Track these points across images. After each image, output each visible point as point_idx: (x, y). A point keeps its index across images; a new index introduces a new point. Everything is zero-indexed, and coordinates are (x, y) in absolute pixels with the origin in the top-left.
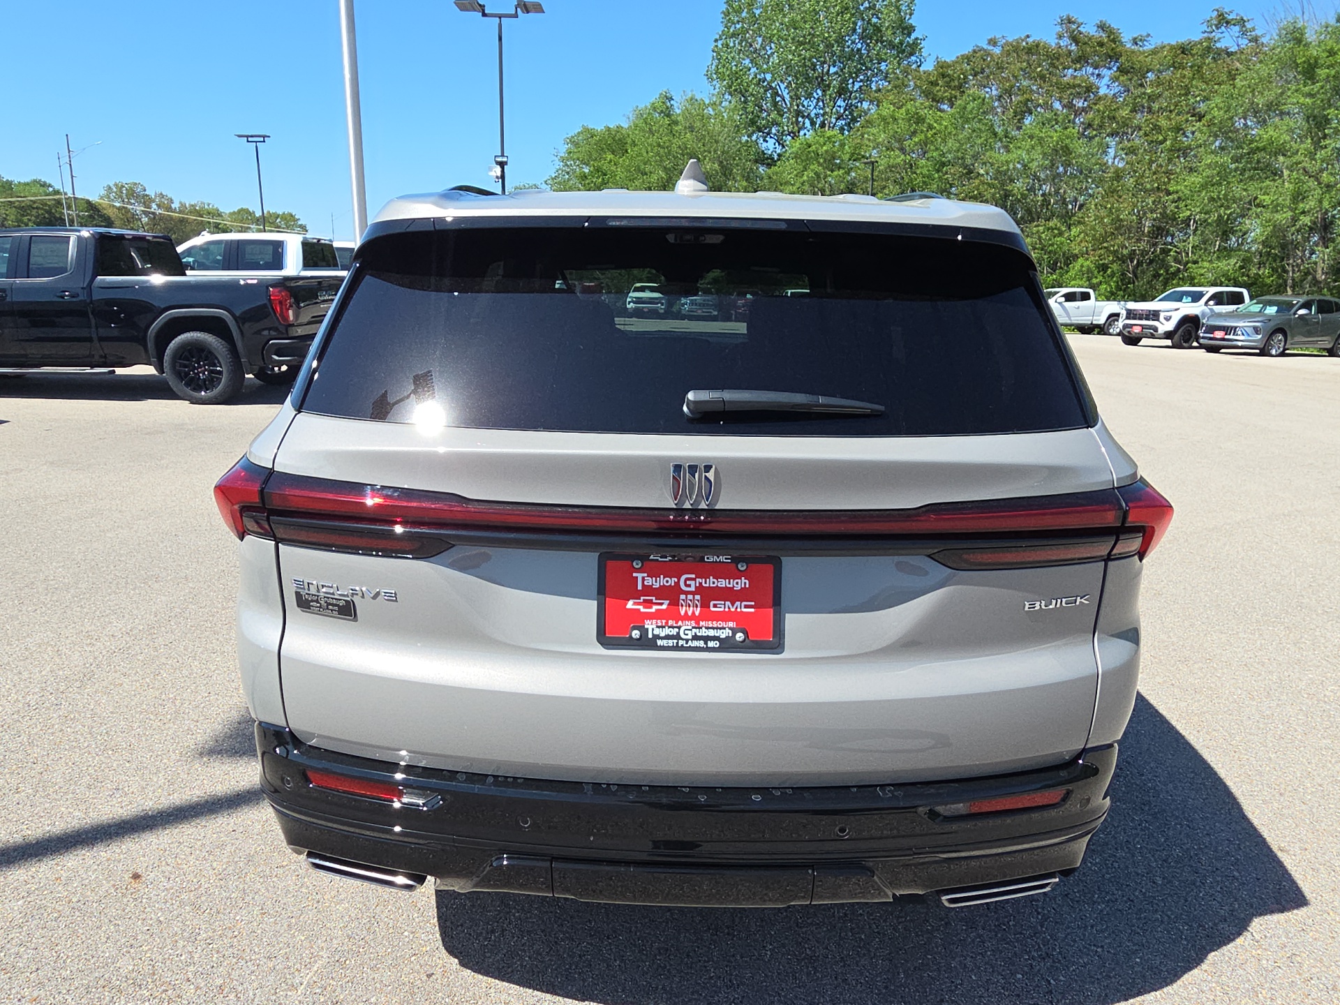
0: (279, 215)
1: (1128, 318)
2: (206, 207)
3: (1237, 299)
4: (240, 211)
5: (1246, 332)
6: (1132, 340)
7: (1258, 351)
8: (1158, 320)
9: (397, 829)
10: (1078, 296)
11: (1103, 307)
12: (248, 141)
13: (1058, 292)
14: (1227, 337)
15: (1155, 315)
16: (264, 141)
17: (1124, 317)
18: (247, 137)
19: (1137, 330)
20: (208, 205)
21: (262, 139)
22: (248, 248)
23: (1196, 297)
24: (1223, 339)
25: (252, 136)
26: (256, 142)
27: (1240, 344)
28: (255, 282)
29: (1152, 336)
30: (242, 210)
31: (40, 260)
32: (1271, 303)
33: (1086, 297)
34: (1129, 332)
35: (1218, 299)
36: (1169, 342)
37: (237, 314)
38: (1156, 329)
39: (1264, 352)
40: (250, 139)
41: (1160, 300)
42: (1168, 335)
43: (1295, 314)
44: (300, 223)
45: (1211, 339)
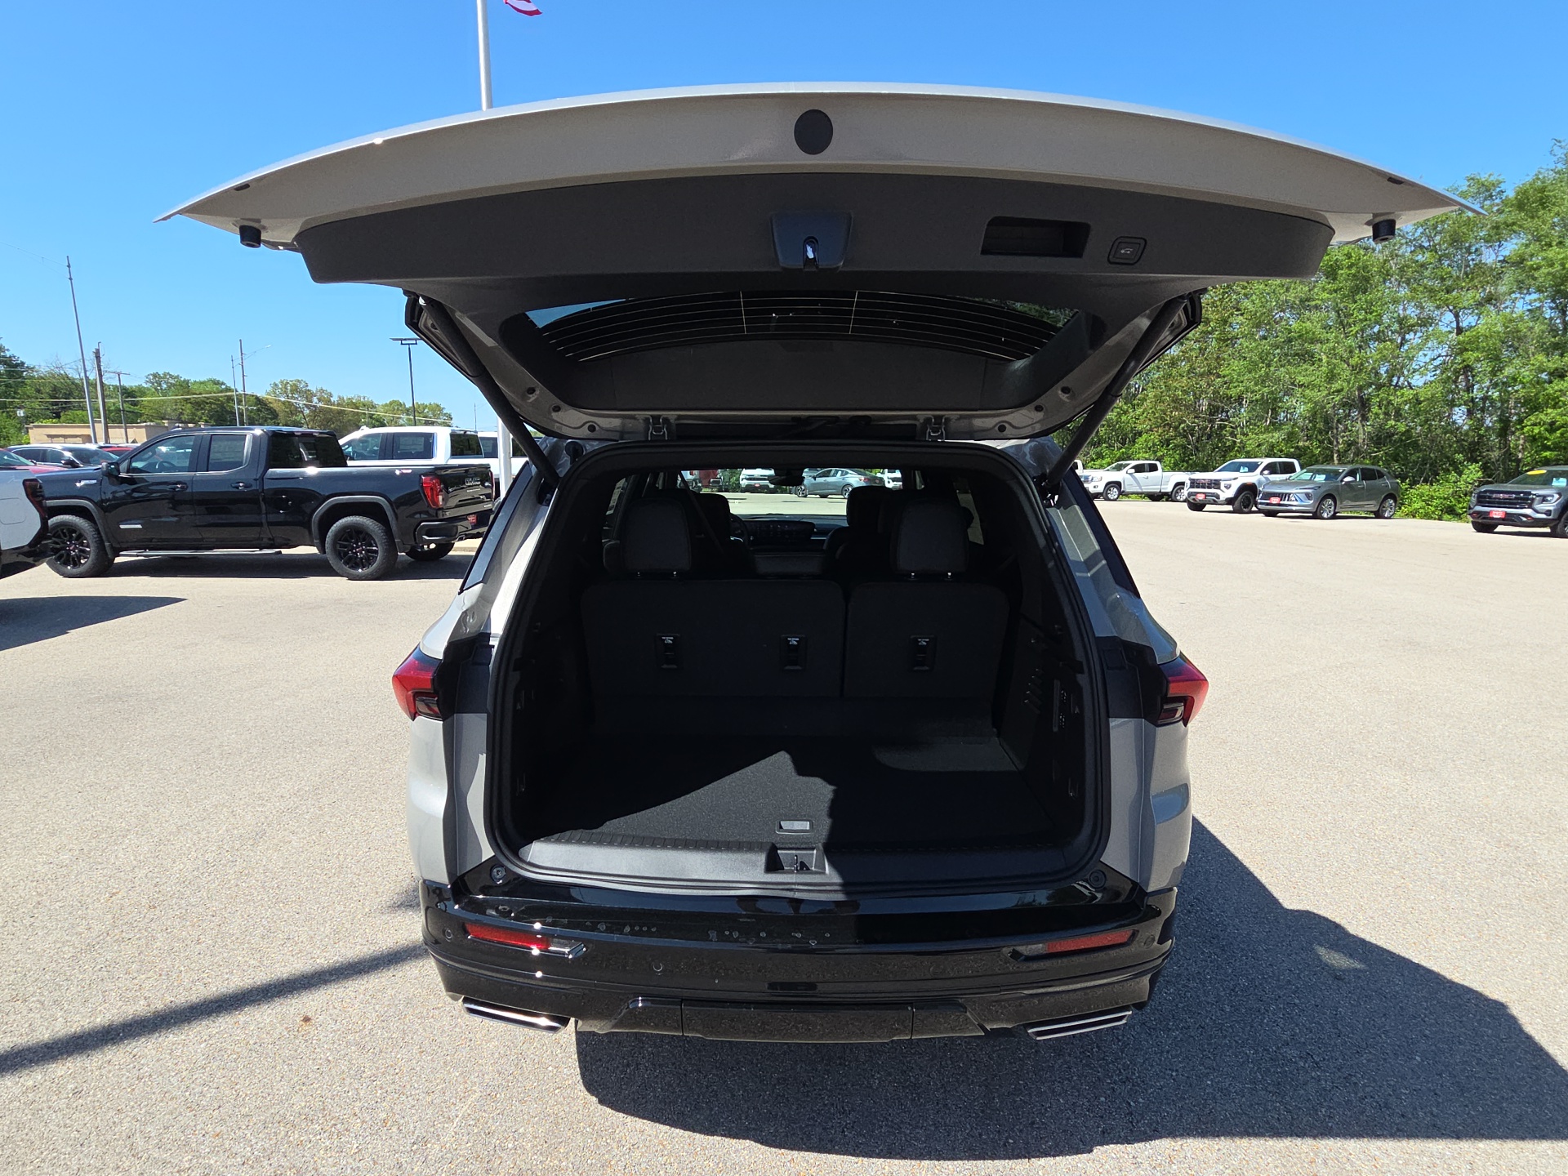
0: (426, 406)
1: (1192, 487)
2: (362, 400)
3: (1288, 468)
4: (391, 403)
5: (1298, 498)
6: (1197, 507)
7: (1311, 515)
8: (1219, 488)
9: (539, 974)
10: (1147, 468)
11: (1169, 477)
12: (402, 344)
13: (1129, 464)
14: (1282, 502)
15: (1216, 484)
16: (416, 344)
17: (1189, 486)
18: (401, 340)
19: (1201, 497)
20: (364, 398)
21: (414, 342)
22: (402, 440)
23: (1252, 468)
24: (1279, 505)
25: (405, 340)
26: (409, 344)
27: (1294, 508)
28: (410, 471)
29: (1215, 503)
30: (394, 402)
31: (219, 455)
32: (1319, 472)
33: (1153, 468)
34: (1194, 499)
35: (1272, 469)
36: (1230, 508)
37: (393, 499)
38: (1218, 497)
39: (1316, 516)
40: (403, 342)
41: (1219, 471)
42: (1229, 501)
43: (1342, 481)
44: (445, 412)
45: (1268, 504)
